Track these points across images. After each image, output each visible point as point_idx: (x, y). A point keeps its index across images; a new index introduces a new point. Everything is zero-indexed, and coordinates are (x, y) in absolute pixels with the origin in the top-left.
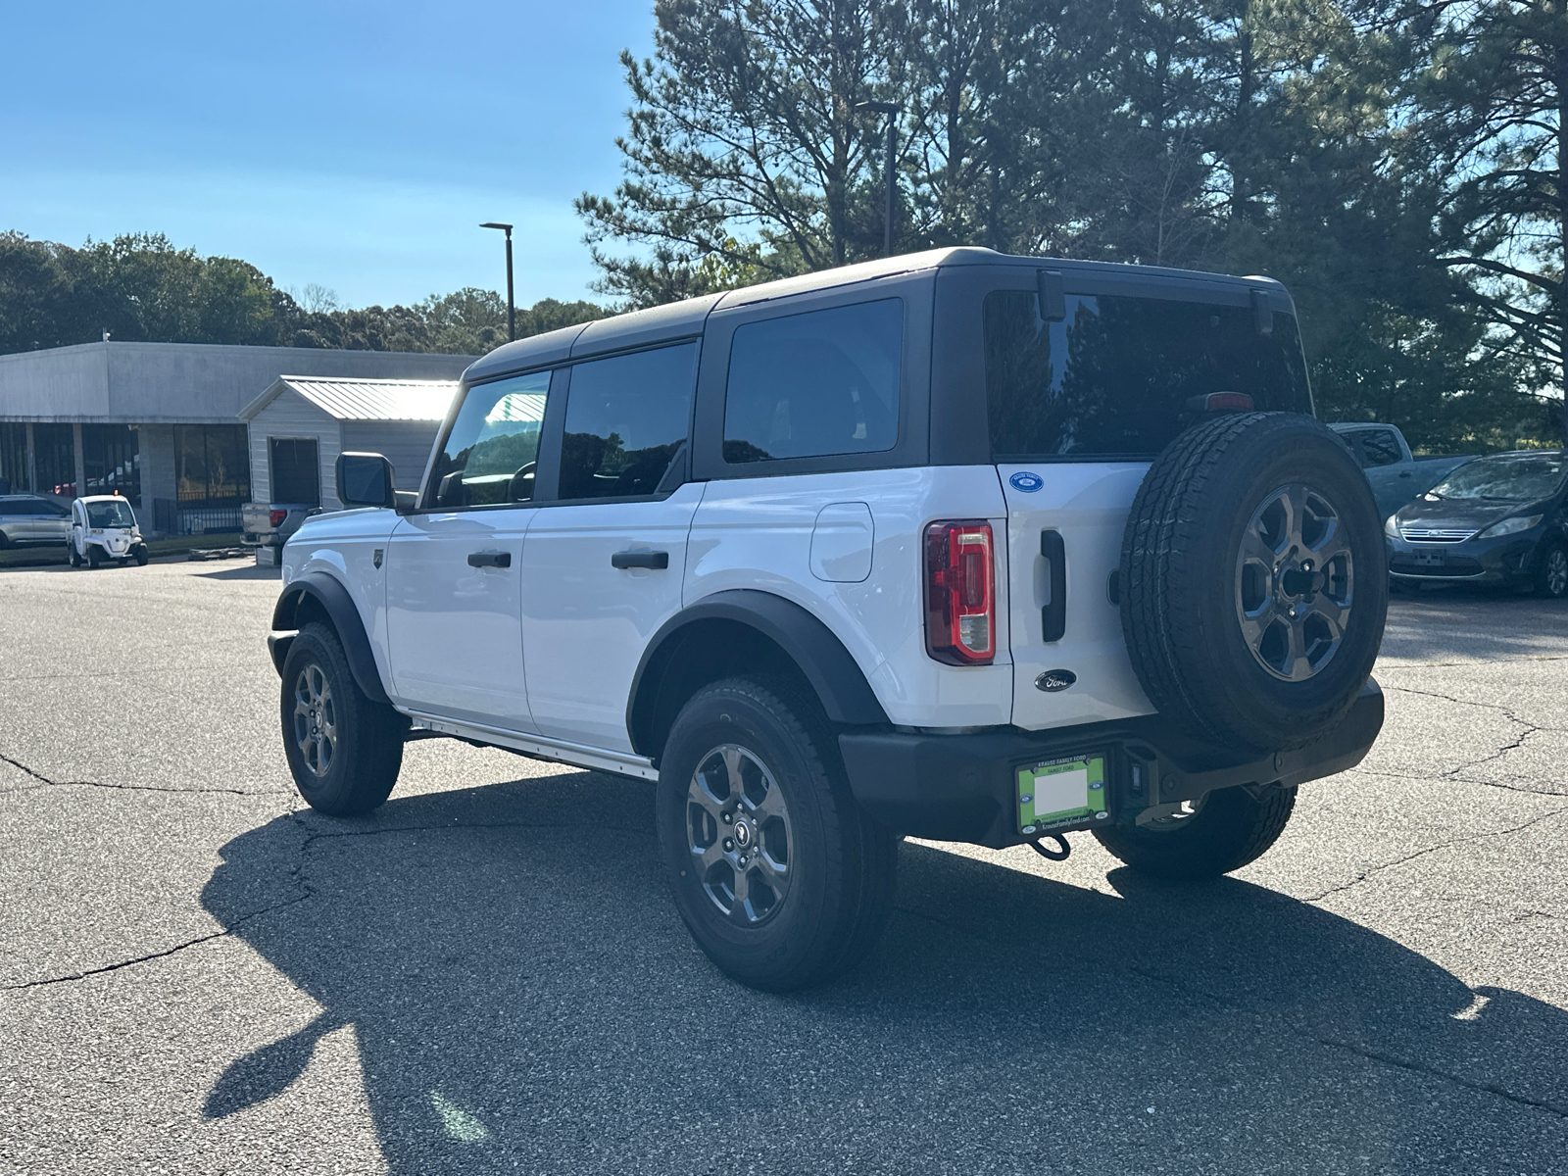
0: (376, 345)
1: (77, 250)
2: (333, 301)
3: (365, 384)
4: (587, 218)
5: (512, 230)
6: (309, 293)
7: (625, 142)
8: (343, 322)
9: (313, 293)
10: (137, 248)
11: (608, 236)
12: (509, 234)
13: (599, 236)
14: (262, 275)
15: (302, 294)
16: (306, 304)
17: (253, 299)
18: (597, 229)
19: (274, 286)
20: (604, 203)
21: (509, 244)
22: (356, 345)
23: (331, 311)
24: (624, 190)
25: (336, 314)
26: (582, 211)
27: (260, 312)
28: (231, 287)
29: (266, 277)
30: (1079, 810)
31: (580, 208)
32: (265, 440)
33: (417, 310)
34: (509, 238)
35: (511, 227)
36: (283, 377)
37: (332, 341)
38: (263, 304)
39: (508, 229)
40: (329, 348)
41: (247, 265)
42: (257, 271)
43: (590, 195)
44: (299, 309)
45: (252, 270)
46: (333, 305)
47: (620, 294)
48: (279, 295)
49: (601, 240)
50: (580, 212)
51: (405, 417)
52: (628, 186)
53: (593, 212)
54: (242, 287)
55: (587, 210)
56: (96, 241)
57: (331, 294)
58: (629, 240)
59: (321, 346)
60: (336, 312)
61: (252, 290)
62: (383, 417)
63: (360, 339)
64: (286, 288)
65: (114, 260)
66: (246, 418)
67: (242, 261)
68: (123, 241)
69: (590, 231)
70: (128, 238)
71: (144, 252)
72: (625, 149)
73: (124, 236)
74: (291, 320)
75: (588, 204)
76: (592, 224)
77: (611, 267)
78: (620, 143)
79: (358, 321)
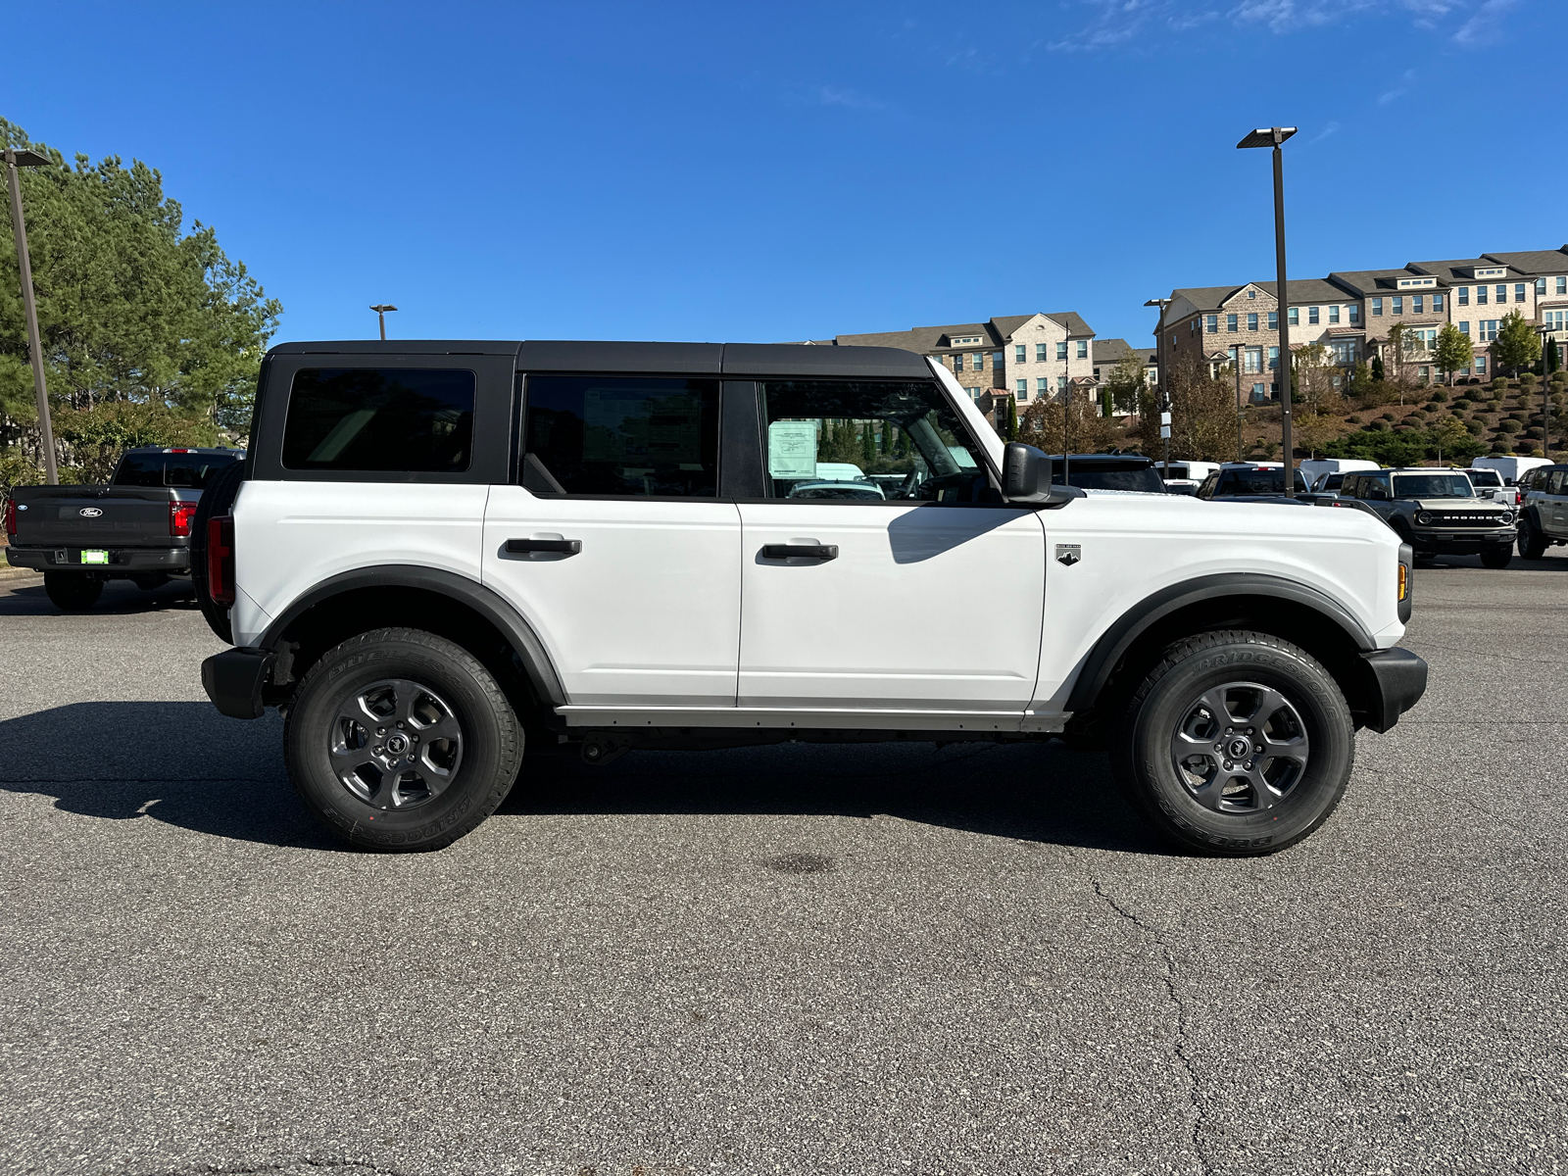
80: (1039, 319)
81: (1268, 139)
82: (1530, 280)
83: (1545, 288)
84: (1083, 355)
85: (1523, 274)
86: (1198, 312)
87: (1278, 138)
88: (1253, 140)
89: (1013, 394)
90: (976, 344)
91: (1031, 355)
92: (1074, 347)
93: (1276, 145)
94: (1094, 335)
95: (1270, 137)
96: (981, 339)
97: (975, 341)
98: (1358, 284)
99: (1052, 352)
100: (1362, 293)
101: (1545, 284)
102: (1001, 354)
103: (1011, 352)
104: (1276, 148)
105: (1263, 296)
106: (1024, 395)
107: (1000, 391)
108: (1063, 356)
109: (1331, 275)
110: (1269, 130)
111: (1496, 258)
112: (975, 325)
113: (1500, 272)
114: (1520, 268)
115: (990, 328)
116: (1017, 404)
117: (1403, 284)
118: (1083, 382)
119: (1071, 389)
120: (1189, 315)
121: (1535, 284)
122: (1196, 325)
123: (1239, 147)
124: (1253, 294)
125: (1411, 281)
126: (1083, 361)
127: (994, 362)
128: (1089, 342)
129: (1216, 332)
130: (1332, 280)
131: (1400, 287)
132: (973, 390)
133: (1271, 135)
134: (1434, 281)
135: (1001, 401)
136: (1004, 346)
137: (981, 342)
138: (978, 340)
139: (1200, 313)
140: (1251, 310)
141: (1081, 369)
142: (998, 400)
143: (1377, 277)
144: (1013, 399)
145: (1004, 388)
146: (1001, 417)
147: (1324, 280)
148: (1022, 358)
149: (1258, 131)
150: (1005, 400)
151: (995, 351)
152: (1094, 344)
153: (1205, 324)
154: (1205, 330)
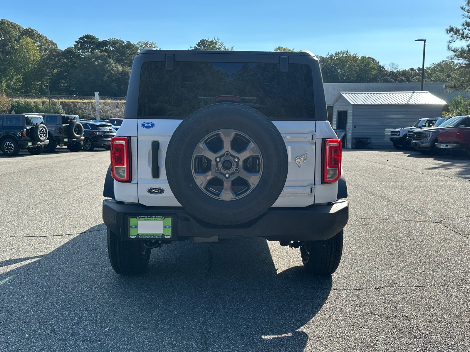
0: (409, 81)
1: (325, 57)
2: (397, 68)
3: (418, 93)
4: (450, 35)
5: (426, 41)
6: (390, 65)
7: (464, 7)
8: (399, 74)
9: (391, 65)
10: (340, 55)
11: (458, 40)
12: (425, 42)
13: (454, 40)
14: (376, 61)
15: (388, 66)
16: (388, 68)
17: (372, 68)
18: (453, 38)
19: (379, 64)
20: (456, 29)
21: (425, 45)
22: (402, 81)
23: (396, 70)
24: (465, 24)
25: (398, 71)
26: (449, 32)
27: (374, 72)
28: (366, 65)
29: (377, 61)
30: (160, 234)
31: (448, 31)
32: (336, 111)
33: (427, 68)
34: (425, 44)
35: (426, 40)
36: (341, 92)
37: (395, 80)
38: (375, 69)
39: (425, 41)
40: (393, 82)
41: (372, 58)
42: (375, 60)
43: (452, 26)
44: (386, 71)
45: (373, 60)
46: (397, 69)
47: (459, 60)
48: (380, 67)
49: (454, 42)
50: (448, 33)
51: (427, 103)
52: (466, 23)
53: (452, 33)
54: (369, 64)
55: (450, 32)
56: (330, 54)
57: (397, 65)
58: (466, 41)
59: (391, 82)
60: (397, 71)
61: (372, 65)
62: (420, 103)
63: (403, 79)
64: (383, 65)
65: (334, 59)
66: (333, 104)
67: (371, 57)
68: (337, 54)
69: (451, 39)
70: (338, 53)
71: (342, 56)
72: (464, 10)
73: (338, 52)
74: (383, 74)
75: (451, 30)
76: (452, 37)
77: (454, 51)
78: (462, 8)
79: (404, 73)
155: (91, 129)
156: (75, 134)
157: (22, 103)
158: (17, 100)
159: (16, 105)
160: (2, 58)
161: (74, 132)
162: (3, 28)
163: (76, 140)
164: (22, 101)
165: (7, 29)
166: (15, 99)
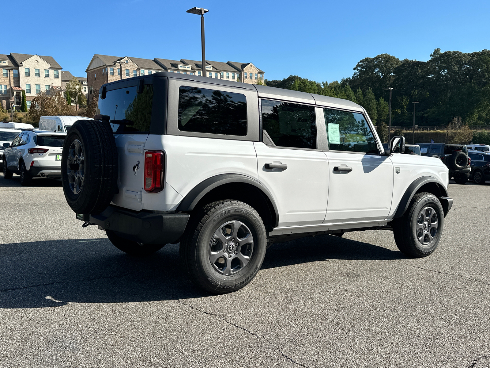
80: (35, 57)
81: (199, 12)
82: (219, 72)
83: (223, 76)
84: (57, 76)
85: (217, 70)
86: (106, 65)
87: (203, 12)
88: (193, 11)
89: (24, 90)
90: (4, 64)
91: (33, 73)
92: (52, 73)
93: (202, 15)
94: (62, 69)
95: (200, 11)
96: (7, 62)
97: (4, 62)
98: (165, 64)
99: (42, 74)
100: (167, 68)
101: (223, 75)
102: (17, 71)
103: (22, 70)
104: (202, 16)
105: (131, 63)
106: (29, 92)
107: (17, 88)
108: (47, 76)
109: (155, 59)
110: (200, 9)
111: (208, 62)
112: (3, 55)
113: (210, 68)
114: (216, 67)
115: (11, 57)
116: (27, 95)
117: (180, 67)
118: (58, 89)
119: (52, 91)
120: (102, 66)
121: (221, 74)
122: (105, 71)
123: (188, 12)
124: (127, 61)
125: (183, 66)
126: (57, 79)
127: (14, 74)
128: (60, 71)
129: (113, 75)
130: (155, 61)
131: (179, 68)
132: (3, 86)
133: (201, 10)
134: (190, 67)
135: (18, 93)
136: (19, 67)
137: (7, 64)
138: (5, 63)
139: (107, 66)
140: (127, 68)
141: (58, 83)
142: (16, 92)
143: (172, 62)
144: (24, 93)
145: (19, 87)
146: (18, 100)
147: (152, 60)
148: (28, 74)
149: (197, 8)
150: (20, 93)
151: (14, 69)
152: (62, 72)
153: (109, 71)
154: (109, 73)
155: (484, 160)
156: (457, 165)
157: (484, 135)
158: (480, 131)
159: (478, 137)
160: (477, 89)
161: (456, 163)
162: (482, 59)
163: (458, 171)
164: (484, 133)
165: (485, 59)
166: (478, 130)
